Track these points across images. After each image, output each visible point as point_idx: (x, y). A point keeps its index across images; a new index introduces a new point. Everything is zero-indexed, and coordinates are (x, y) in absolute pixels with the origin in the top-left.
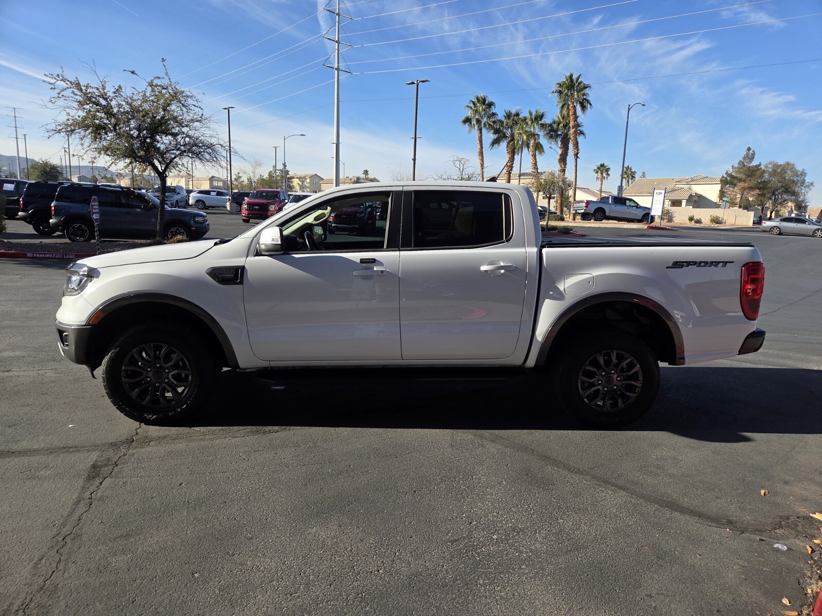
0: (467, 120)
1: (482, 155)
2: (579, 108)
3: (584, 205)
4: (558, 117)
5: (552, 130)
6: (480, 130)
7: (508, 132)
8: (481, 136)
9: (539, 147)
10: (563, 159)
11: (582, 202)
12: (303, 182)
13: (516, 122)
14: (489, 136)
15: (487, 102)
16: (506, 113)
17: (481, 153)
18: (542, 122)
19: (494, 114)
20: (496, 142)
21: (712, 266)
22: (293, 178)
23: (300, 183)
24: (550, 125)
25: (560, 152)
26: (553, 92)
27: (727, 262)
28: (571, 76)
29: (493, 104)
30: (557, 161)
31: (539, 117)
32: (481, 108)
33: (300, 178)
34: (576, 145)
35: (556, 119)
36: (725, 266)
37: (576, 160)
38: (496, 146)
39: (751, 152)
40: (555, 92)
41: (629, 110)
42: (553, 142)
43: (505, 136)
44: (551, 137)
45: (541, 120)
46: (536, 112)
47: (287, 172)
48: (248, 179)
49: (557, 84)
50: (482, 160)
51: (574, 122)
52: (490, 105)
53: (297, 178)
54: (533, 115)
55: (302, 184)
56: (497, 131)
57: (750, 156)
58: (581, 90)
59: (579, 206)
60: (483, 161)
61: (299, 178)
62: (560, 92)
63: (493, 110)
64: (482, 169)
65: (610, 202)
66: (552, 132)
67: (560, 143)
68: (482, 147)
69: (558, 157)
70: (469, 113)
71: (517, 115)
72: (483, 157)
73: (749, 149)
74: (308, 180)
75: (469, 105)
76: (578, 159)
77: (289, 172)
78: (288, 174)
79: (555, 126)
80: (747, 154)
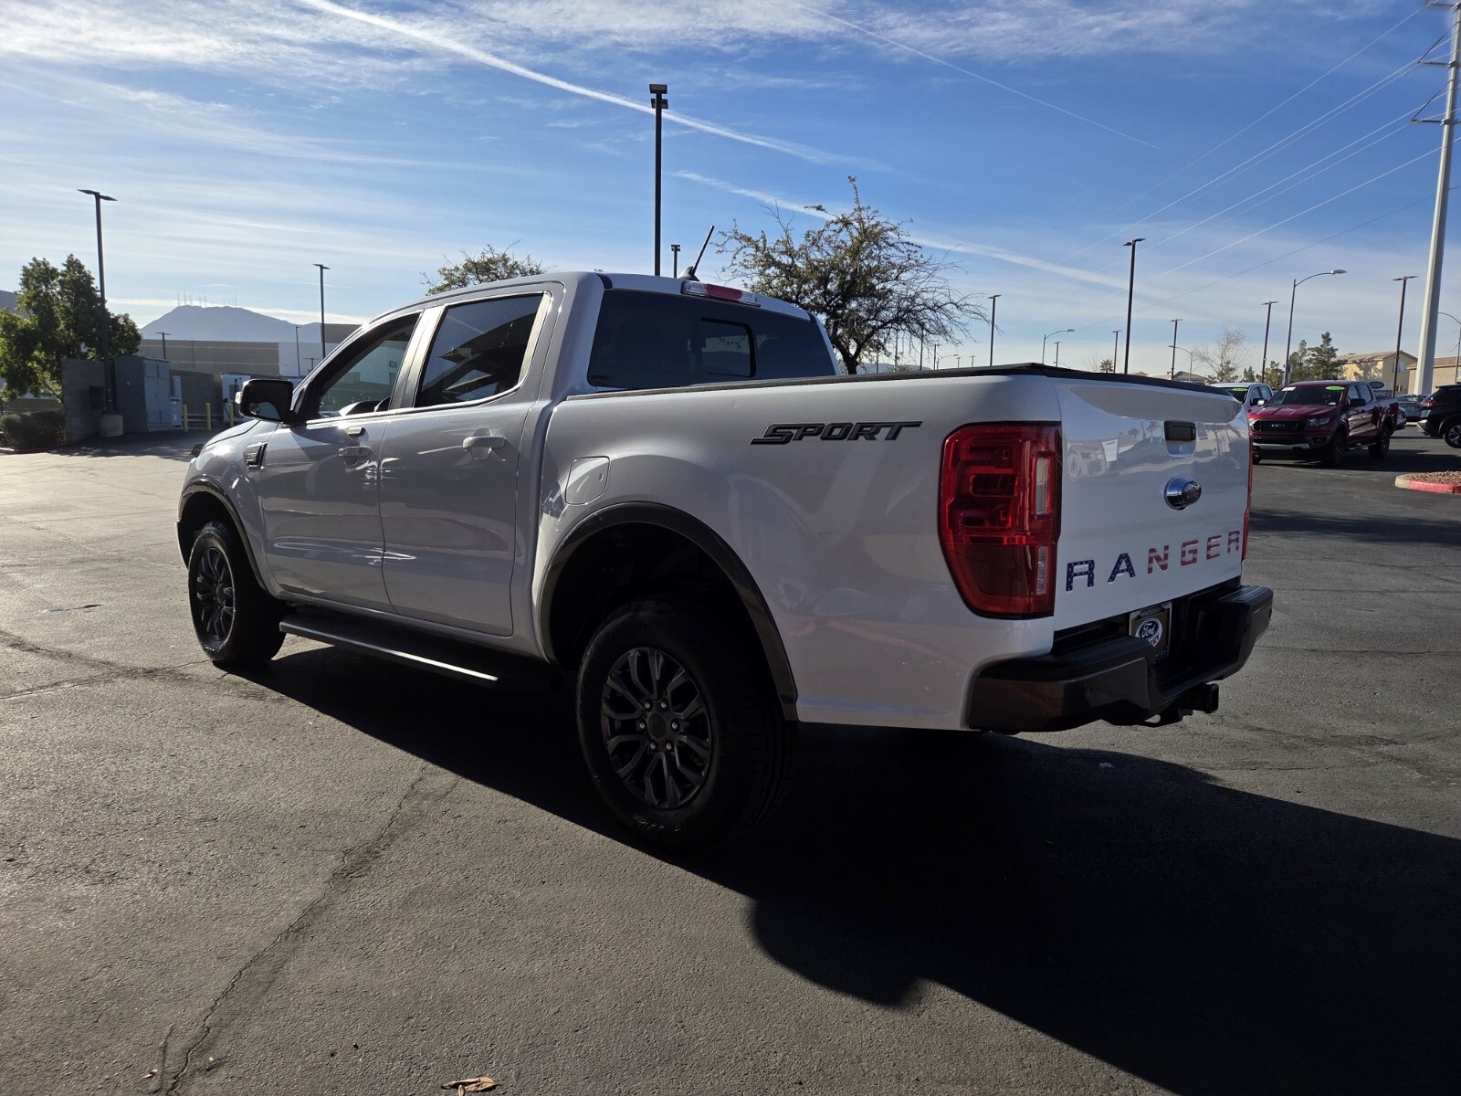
12: (1367, 370)
21: (861, 438)
22: (1345, 362)
23: (1361, 373)
27: (901, 426)
33: (1361, 361)
36: (894, 438)
47: (1332, 352)
48: (1245, 372)
53: (1355, 362)
55: (1365, 373)
61: (1359, 363)
74: (1380, 365)
77: (1337, 353)
78: (1334, 356)
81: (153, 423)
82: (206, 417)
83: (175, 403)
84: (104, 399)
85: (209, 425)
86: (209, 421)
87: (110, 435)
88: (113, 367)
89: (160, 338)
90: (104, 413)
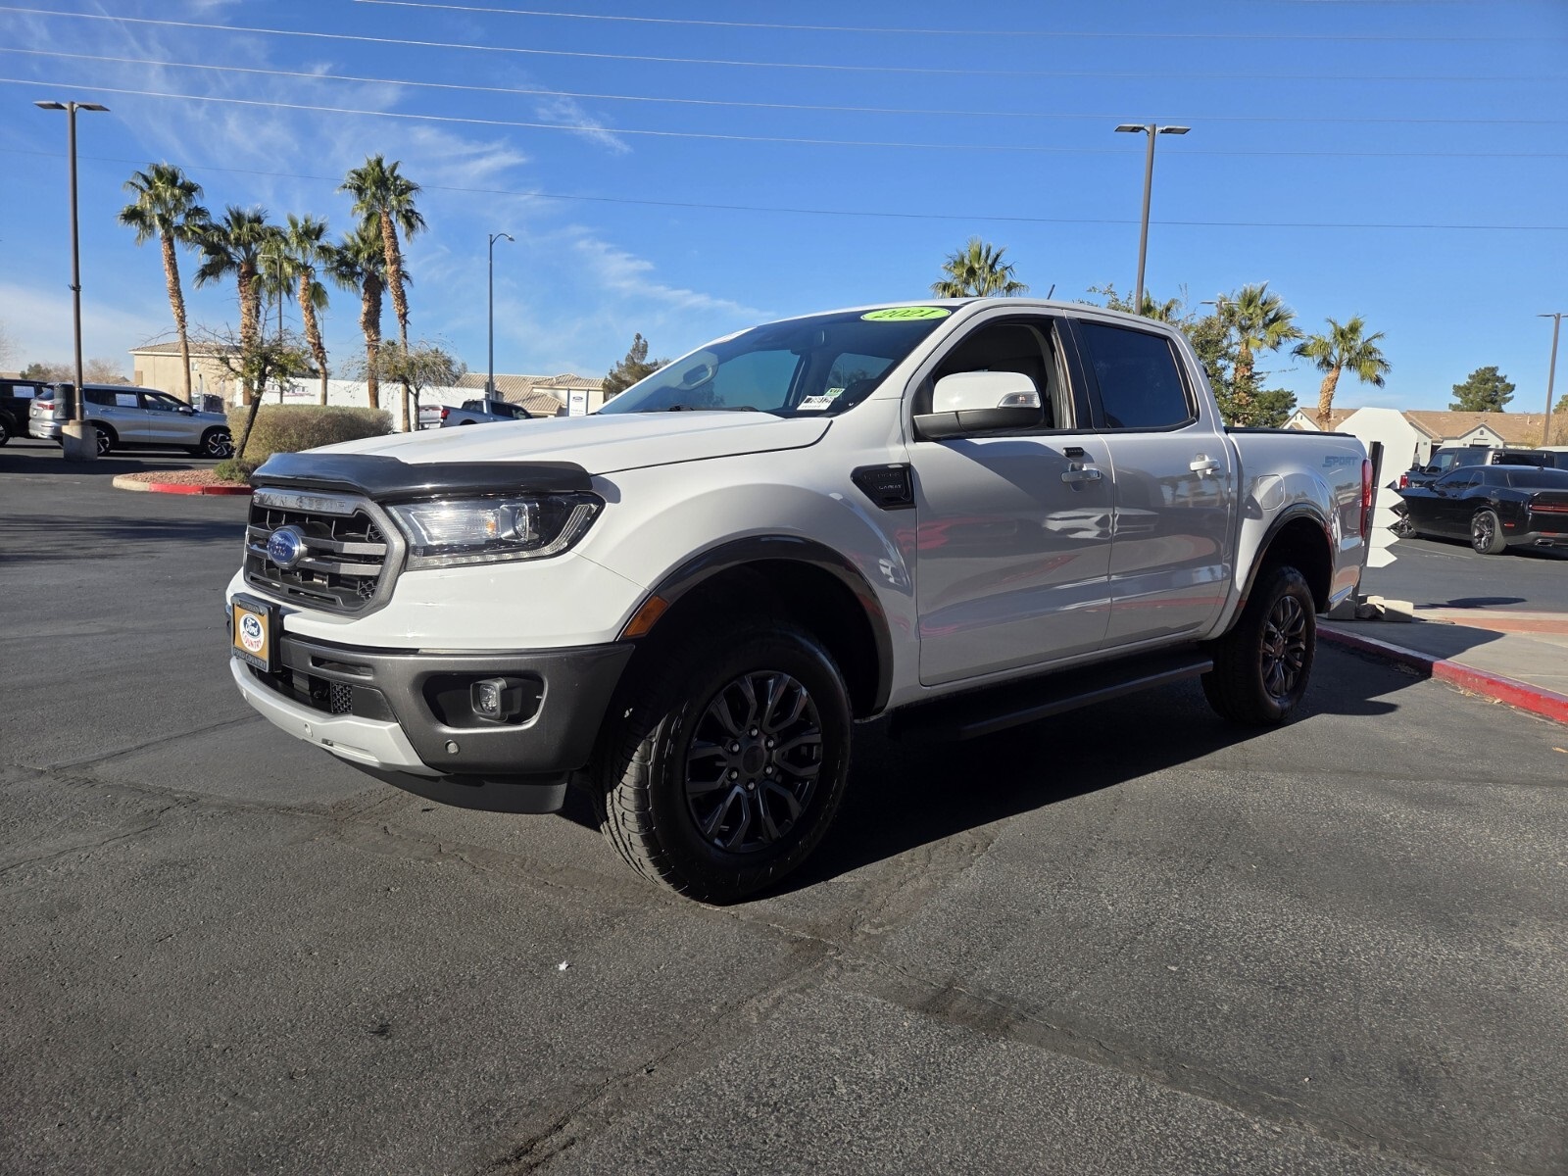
0: (134, 215)
1: (180, 296)
2: (400, 227)
3: (439, 414)
4: (353, 238)
5: (343, 262)
6: (170, 241)
7: (239, 255)
8: (173, 254)
9: (316, 294)
10: (372, 321)
11: (434, 408)
13: (259, 235)
14: (194, 257)
15: (180, 181)
16: (231, 213)
17: (177, 293)
18: (323, 241)
19: (199, 212)
20: (208, 272)
24: (339, 252)
25: (364, 307)
26: (345, 187)
28: (379, 162)
29: (195, 190)
30: (361, 326)
31: (311, 233)
32: (168, 194)
34: (402, 298)
35: (349, 241)
37: (404, 326)
38: (209, 279)
39: (642, 341)
40: (350, 187)
41: (491, 243)
42: (349, 285)
43: (231, 263)
44: (342, 276)
45: (317, 238)
46: (306, 222)
49: (354, 172)
50: (181, 306)
51: (394, 251)
52: (189, 190)
54: (300, 225)
56: (212, 249)
57: (641, 349)
58: (402, 193)
59: (429, 416)
60: (183, 311)
62: (360, 190)
63: (197, 202)
64: (183, 327)
65: (485, 411)
66: (344, 265)
67: (363, 291)
68: (176, 279)
69: (362, 318)
70: (138, 200)
71: (258, 220)
72: (182, 301)
73: (638, 337)
75: (134, 181)
76: (407, 325)
79: (349, 255)
80: (637, 345)
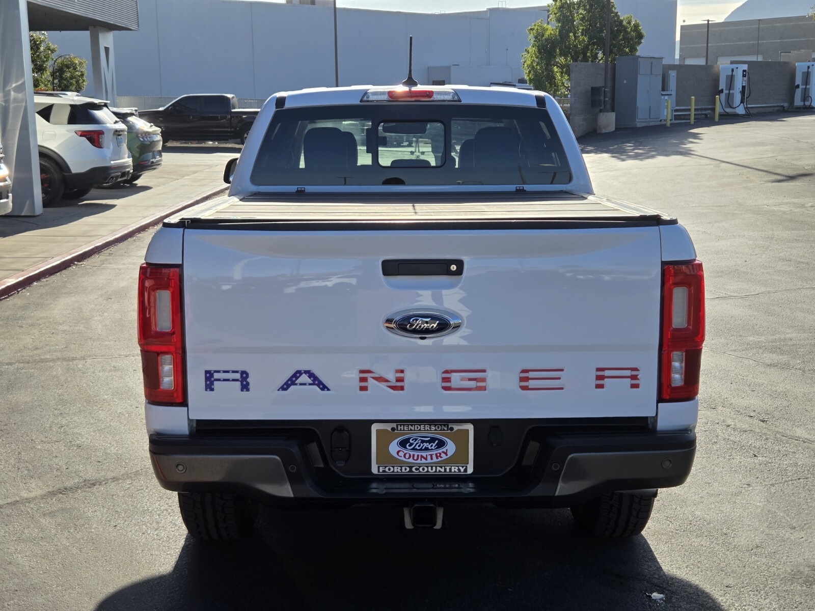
81: (642, 118)
82: (689, 110)
83: (666, 97)
84: (602, 98)
85: (692, 117)
86: (693, 113)
87: (604, 131)
88: (614, 68)
89: (706, 22)
90: (601, 111)
